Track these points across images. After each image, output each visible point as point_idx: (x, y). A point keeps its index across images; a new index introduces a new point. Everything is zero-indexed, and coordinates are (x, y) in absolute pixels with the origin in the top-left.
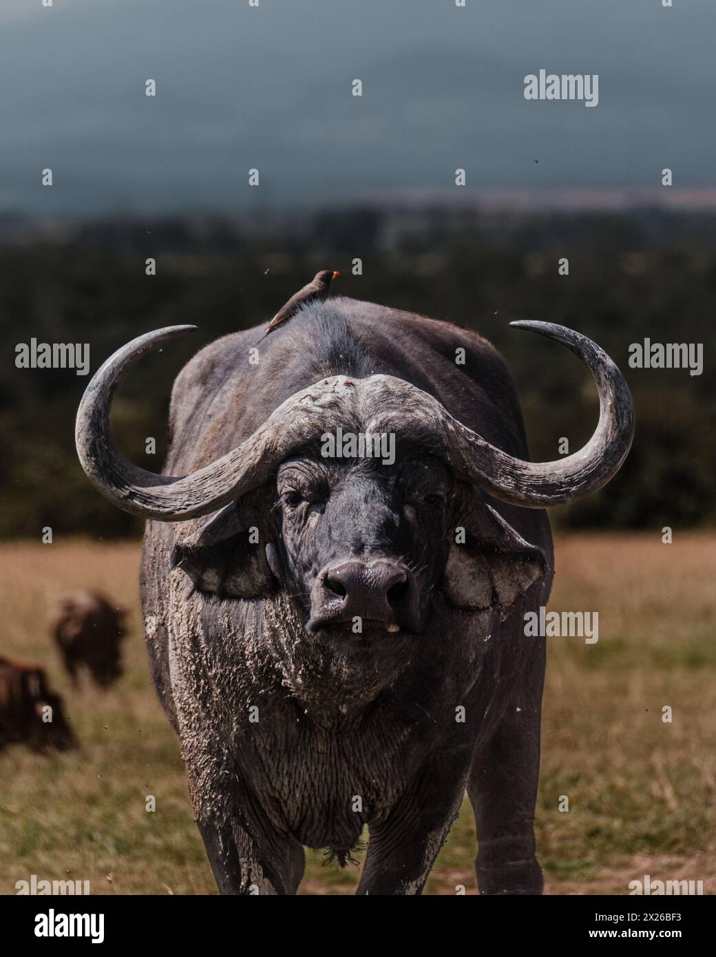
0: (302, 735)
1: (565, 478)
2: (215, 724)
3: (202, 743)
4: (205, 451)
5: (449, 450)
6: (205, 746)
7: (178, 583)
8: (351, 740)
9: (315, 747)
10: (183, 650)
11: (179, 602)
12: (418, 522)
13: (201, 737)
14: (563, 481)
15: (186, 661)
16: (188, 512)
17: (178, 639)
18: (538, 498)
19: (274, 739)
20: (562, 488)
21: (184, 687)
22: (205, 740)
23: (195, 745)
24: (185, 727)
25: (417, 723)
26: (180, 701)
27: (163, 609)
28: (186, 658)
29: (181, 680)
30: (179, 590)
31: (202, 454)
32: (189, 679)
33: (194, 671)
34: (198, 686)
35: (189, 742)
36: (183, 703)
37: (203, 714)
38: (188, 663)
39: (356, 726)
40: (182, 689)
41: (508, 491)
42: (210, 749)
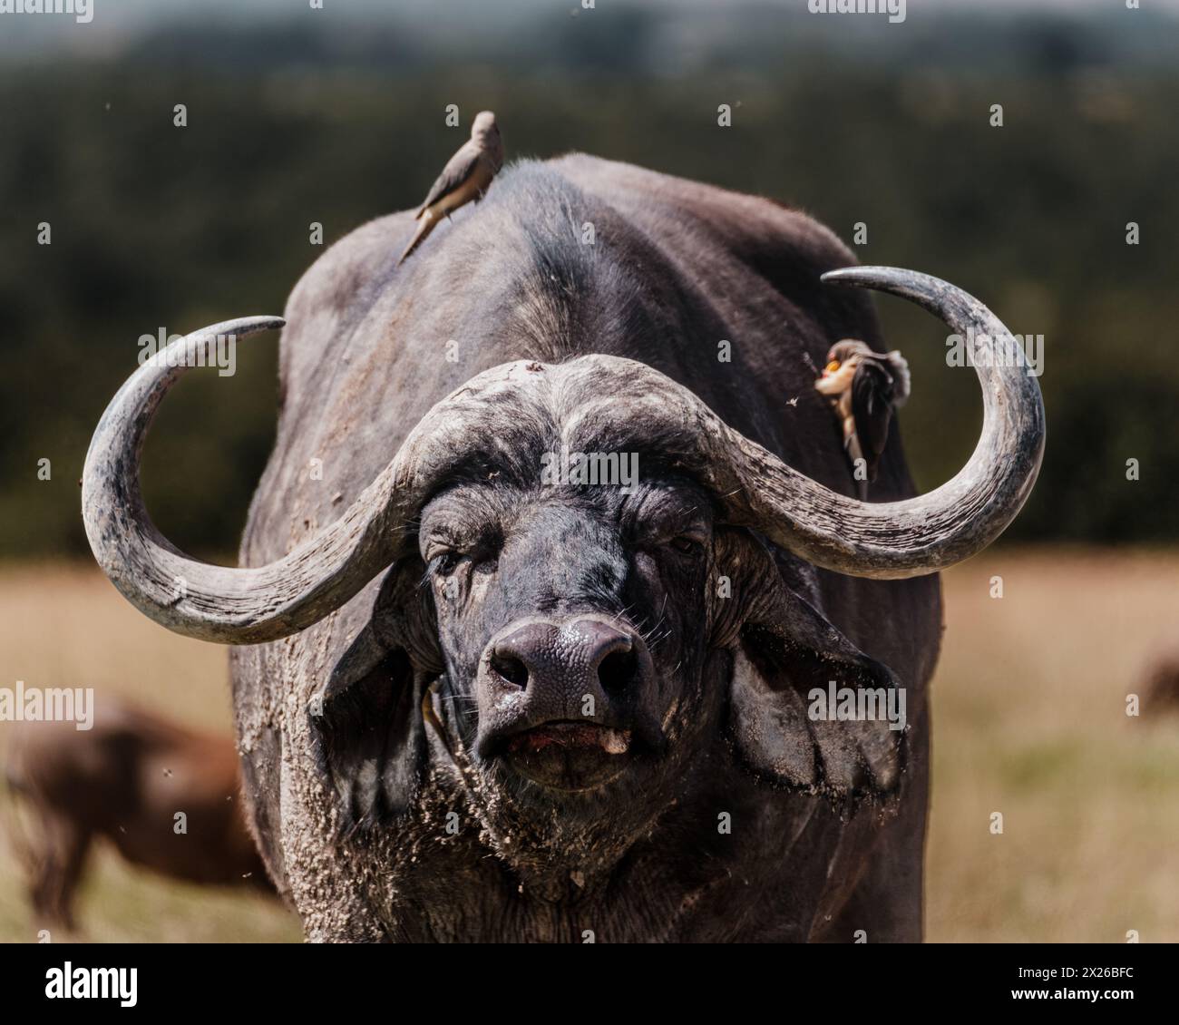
0: (510, 911)
1: (927, 519)
2: (358, 885)
3: (337, 922)
4: (339, 419)
5: (711, 461)
6: (342, 926)
7: (293, 646)
8: (592, 919)
9: (534, 933)
10: (301, 758)
11: (294, 676)
12: (662, 582)
13: (335, 911)
14: (923, 524)
15: (306, 777)
16: (277, 616)
17: (294, 740)
18: (880, 553)
19: (460, 915)
20: (921, 535)
21: (302, 825)
22: (341, 916)
23: (327, 925)
24: (306, 896)
25: (713, 885)
26: (296, 848)
27: (269, 698)
28: (306, 772)
29: (297, 813)
30: (294, 657)
31: (333, 426)
32: (312, 808)
33: (320, 795)
34: (328, 821)
35: (316, 921)
36: (300, 854)
37: (338, 870)
38: (310, 781)
39: (600, 896)
40: (298, 828)
41: (823, 539)
42: (351, 931)
